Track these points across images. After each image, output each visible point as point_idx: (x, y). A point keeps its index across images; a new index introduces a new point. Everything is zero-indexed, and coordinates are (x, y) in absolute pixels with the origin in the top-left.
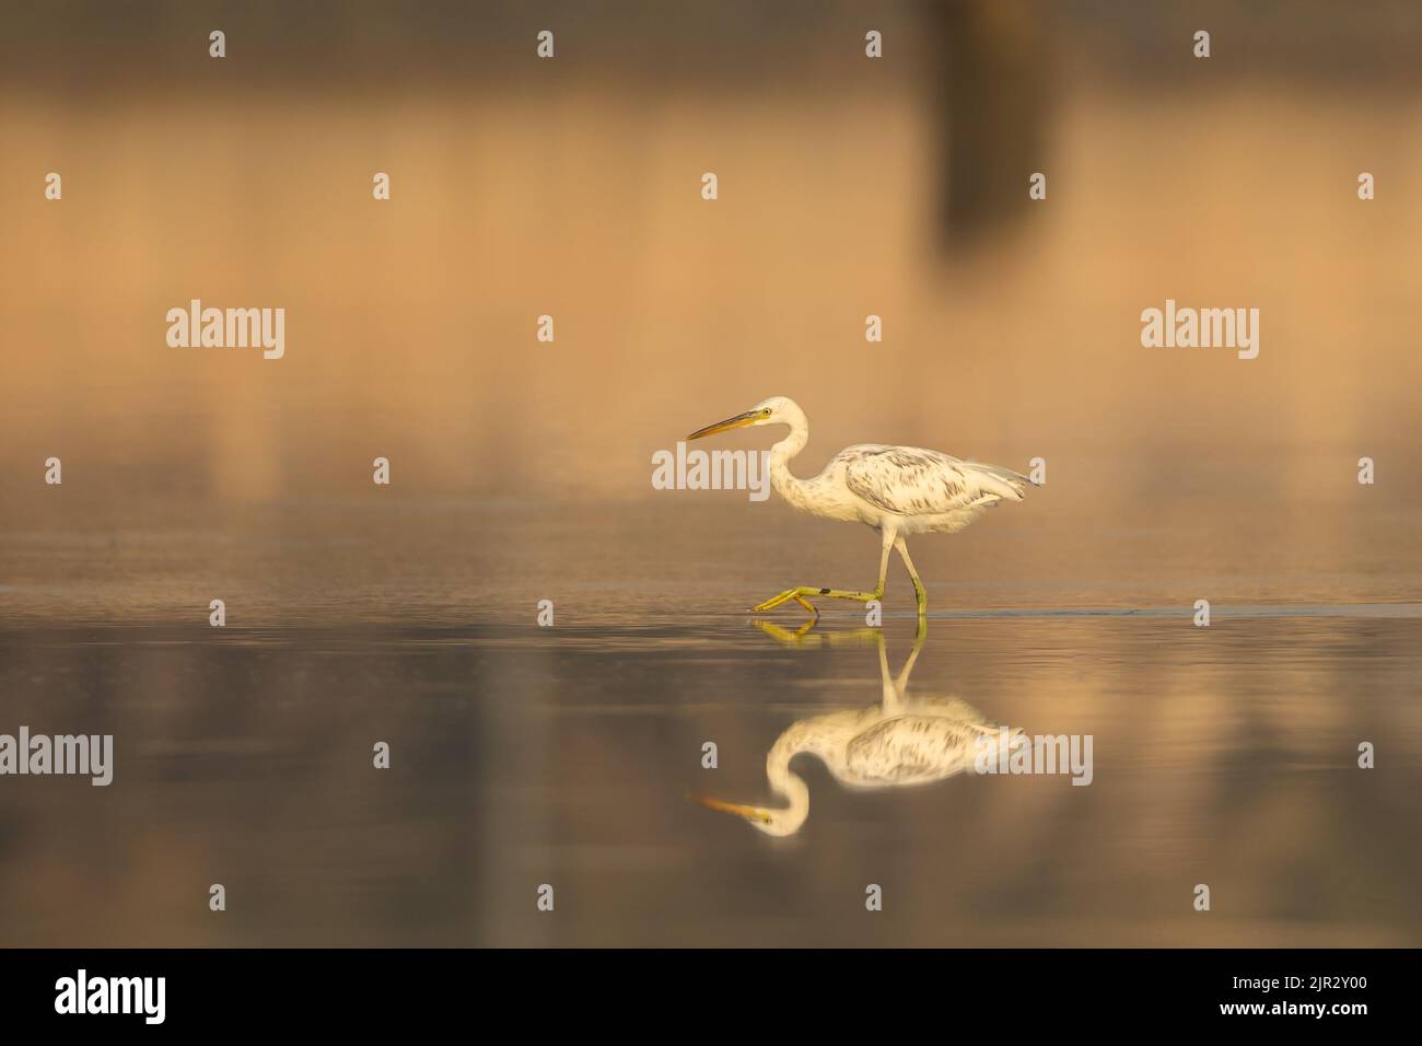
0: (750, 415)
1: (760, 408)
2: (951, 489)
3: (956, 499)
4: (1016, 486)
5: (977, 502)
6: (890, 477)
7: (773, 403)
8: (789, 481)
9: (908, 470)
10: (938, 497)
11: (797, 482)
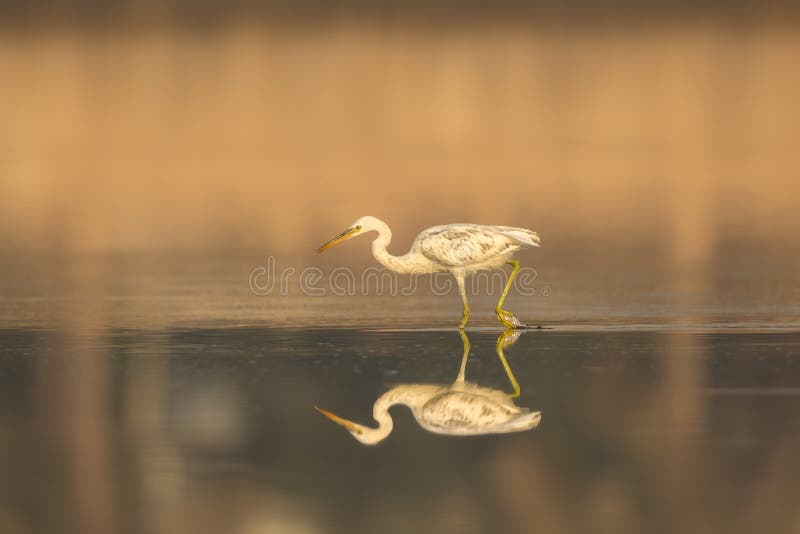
0: (349, 231)
1: (354, 226)
2: (485, 247)
3: (489, 252)
4: (534, 237)
5: (504, 252)
6: (445, 247)
7: (360, 223)
8: (390, 259)
9: (456, 241)
10: (478, 253)
11: (396, 259)
